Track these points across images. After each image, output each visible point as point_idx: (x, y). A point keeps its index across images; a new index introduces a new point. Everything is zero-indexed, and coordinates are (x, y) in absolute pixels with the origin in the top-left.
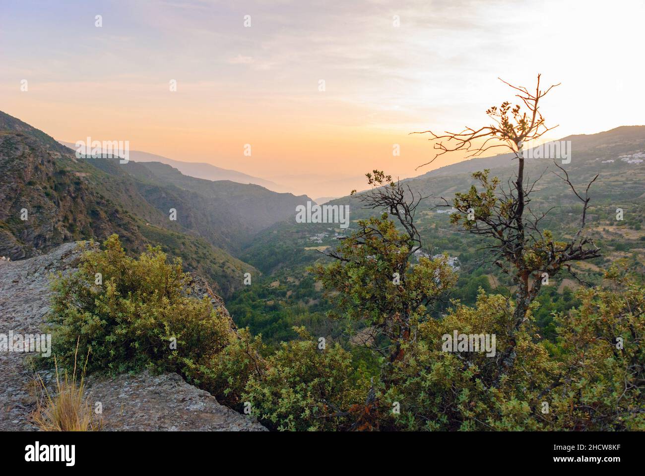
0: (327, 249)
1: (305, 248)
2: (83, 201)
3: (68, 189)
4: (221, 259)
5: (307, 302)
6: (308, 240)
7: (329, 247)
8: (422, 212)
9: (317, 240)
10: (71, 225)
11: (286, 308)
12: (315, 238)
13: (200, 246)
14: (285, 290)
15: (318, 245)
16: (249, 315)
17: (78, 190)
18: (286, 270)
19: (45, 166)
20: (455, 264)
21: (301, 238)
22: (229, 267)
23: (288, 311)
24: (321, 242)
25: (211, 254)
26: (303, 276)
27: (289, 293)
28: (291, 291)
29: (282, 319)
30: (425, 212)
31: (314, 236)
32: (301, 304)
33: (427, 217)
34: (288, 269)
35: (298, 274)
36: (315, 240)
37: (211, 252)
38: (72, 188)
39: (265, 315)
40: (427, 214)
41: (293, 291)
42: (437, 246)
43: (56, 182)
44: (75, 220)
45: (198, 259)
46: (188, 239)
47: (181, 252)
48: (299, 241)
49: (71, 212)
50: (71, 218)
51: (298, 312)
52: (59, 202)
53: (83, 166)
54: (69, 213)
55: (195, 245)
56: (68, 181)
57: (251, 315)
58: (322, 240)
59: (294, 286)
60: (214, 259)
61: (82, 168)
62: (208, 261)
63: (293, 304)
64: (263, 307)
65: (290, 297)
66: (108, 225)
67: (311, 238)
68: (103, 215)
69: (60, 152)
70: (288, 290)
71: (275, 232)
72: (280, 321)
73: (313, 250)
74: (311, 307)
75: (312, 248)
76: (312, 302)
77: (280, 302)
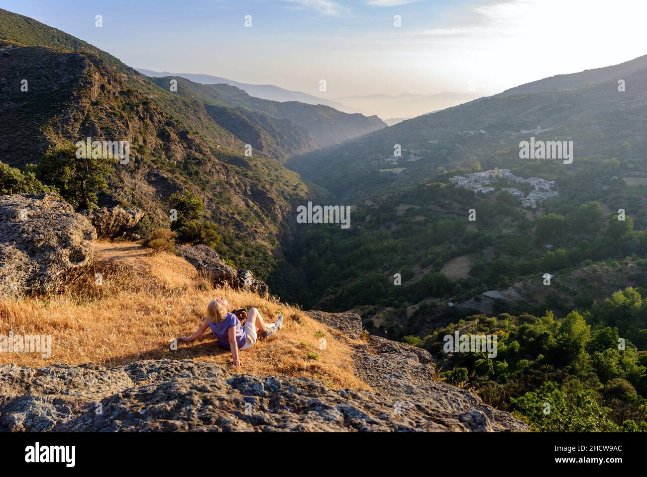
0: (404, 171)
1: (380, 170)
2: (152, 122)
3: (137, 110)
4: (294, 182)
5: (389, 228)
6: (382, 162)
7: (405, 169)
8: (504, 132)
9: (391, 161)
10: (141, 147)
11: (366, 233)
12: (390, 159)
13: (272, 168)
14: (364, 214)
15: (393, 167)
16: (328, 240)
17: (147, 110)
18: (361, 193)
19: (111, 86)
20: (551, 189)
21: (375, 160)
22: (302, 190)
23: (370, 237)
24: (397, 164)
25: (284, 175)
26: (382, 199)
27: (368, 218)
28: (370, 215)
29: (364, 246)
30: (508, 132)
31: (388, 157)
32: (383, 230)
33: (510, 137)
34: (363, 192)
35: (376, 197)
36: (389, 162)
37: (284, 174)
38: (141, 108)
39: (344, 240)
40: (510, 135)
41: (372, 216)
42: (529, 169)
43: (124, 103)
44: (145, 142)
45: (272, 181)
46: (260, 161)
47: (254, 174)
48: (373, 162)
49: (141, 133)
50: (141, 139)
51: (381, 238)
52: (127, 123)
53: (151, 88)
54: (138, 134)
55: (267, 167)
56: (135, 101)
57: (330, 241)
58: (397, 162)
59: (373, 210)
60: (287, 181)
61: (150, 89)
62: (281, 184)
63: (374, 229)
64: (342, 232)
65: (370, 222)
66: (179, 147)
67: (385, 160)
68: (173, 136)
69: (127, 74)
70: (367, 214)
71: (346, 154)
72: (362, 248)
73: (388, 172)
74: (393, 233)
75: (387, 170)
76: (394, 228)
77: (359, 227)
